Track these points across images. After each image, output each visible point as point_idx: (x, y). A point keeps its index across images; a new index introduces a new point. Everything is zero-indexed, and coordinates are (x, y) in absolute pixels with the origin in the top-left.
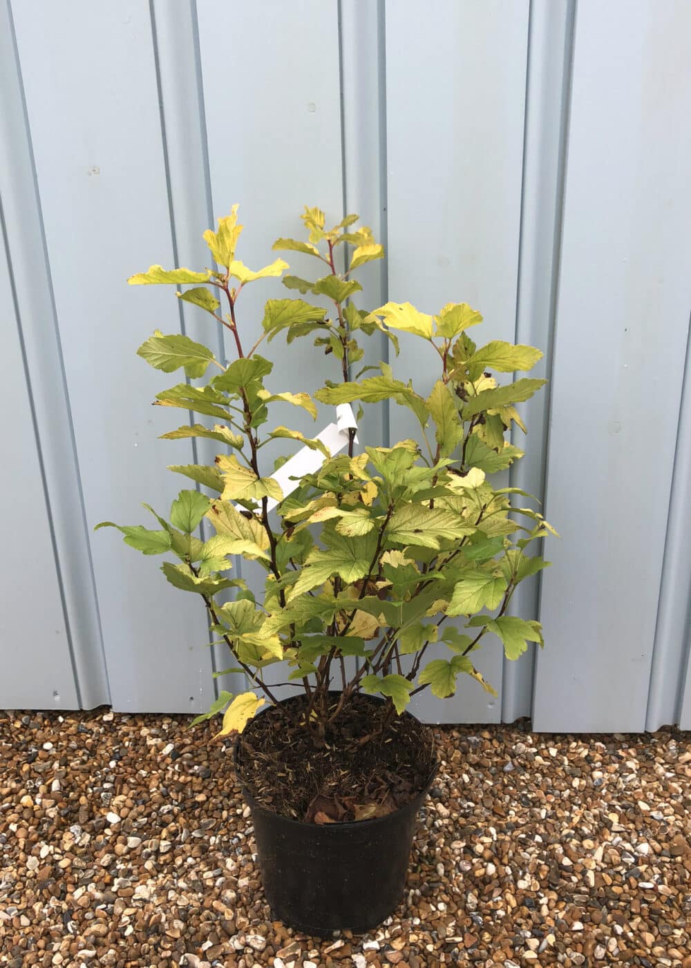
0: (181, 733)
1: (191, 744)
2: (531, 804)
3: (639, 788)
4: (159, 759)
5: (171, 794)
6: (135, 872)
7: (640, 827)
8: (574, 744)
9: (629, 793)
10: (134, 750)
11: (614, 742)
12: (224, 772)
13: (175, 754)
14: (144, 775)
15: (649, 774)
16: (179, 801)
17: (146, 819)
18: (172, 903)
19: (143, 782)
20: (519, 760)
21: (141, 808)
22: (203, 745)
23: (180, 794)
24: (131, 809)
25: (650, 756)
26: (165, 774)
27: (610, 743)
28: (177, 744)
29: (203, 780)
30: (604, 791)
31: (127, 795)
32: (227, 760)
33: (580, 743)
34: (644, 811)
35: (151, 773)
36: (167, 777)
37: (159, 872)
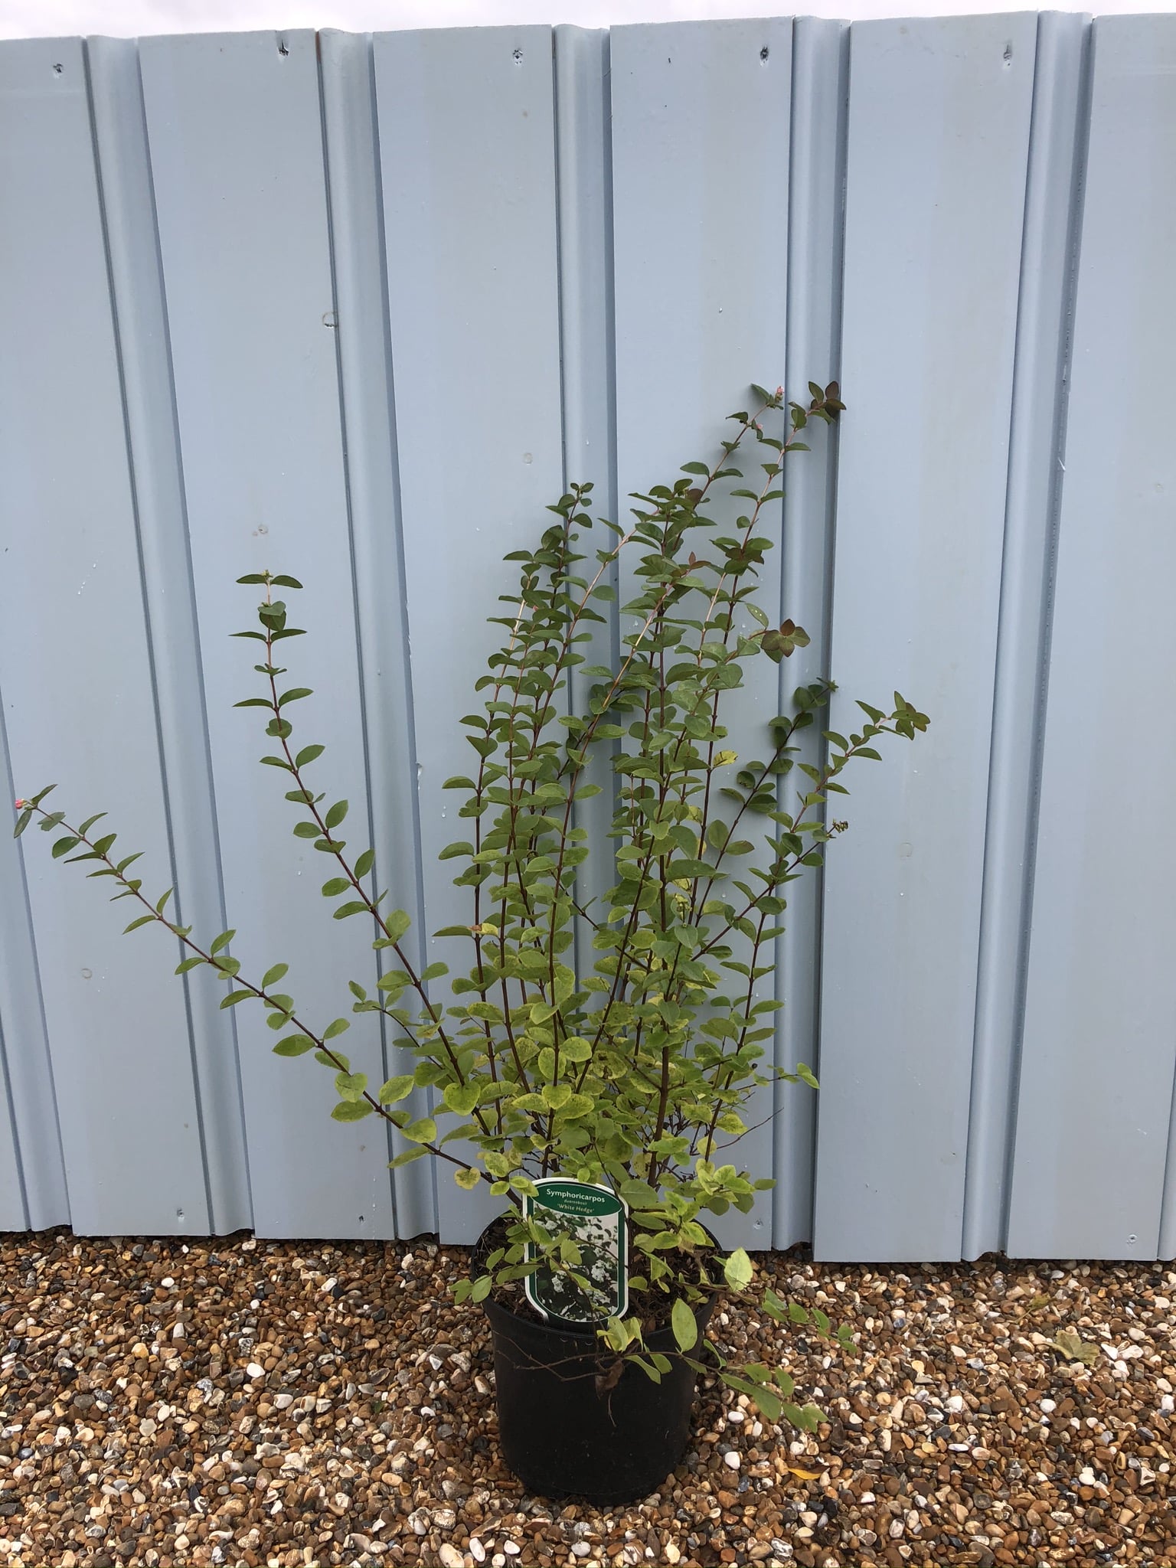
0: (347, 1265)
1: (359, 1279)
2: (810, 1351)
3: (953, 1330)
4: (317, 1297)
5: (332, 1339)
6: (285, 1437)
7: (952, 1377)
8: (868, 1277)
9: (939, 1336)
10: (283, 1285)
11: (922, 1275)
12: (403, 1312)
13: (339, 1291)
14: (297, 1318)
15: (967, 1313)
16: (343, 1349)
17: (299, 1371)
18: (333, 1475)
19: (295, 1327)
20: (796, 1297)
21: (293, 1357)
22: (376, 1280)
23: (344, 1339)
24: (279, 1359)
25: (968, 1292)
26: (325, 1317)
27: (915, 1275)
28: (342, 1278)
29: (376, 1322)
30: (906, 1335)
31: (273, 1343)
32: (406, 1297)
33: (877, 1276)
34: (959, 1357)
35: (306, 1314)
36: (327, 1319)
37: (316, 1437)
